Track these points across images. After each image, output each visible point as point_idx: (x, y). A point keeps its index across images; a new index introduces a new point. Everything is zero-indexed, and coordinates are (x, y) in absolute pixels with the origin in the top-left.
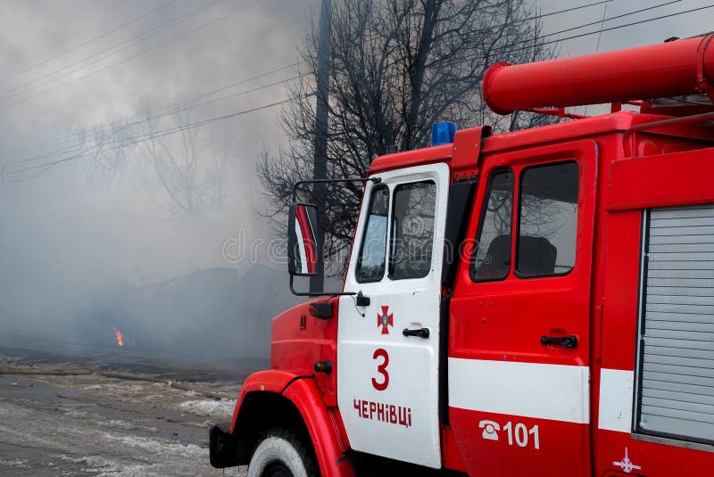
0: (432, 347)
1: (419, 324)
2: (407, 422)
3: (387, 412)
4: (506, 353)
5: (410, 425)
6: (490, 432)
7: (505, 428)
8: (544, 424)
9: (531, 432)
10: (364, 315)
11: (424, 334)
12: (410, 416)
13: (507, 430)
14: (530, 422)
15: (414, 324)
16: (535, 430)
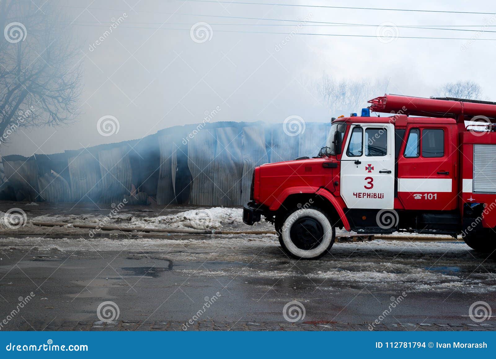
0: (392, 175)
1: (387, 170)
2: (382, 197)
3: (372, 195)
4: (425, 176)
5: (383, 198)
6: (418, 197)
7: (424, 195)
8: (438, 193)
9: (434, 196)
10: (357, 167)
11: (389, 172)
12: (383, 196)
13: (425, 196)
14: (433, 193)
15: (383, 169)
16: (436, 195)
